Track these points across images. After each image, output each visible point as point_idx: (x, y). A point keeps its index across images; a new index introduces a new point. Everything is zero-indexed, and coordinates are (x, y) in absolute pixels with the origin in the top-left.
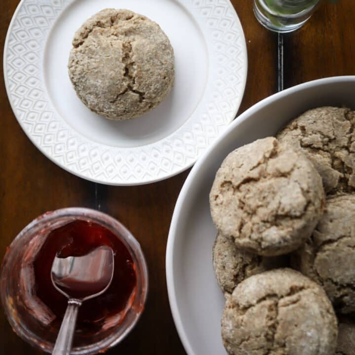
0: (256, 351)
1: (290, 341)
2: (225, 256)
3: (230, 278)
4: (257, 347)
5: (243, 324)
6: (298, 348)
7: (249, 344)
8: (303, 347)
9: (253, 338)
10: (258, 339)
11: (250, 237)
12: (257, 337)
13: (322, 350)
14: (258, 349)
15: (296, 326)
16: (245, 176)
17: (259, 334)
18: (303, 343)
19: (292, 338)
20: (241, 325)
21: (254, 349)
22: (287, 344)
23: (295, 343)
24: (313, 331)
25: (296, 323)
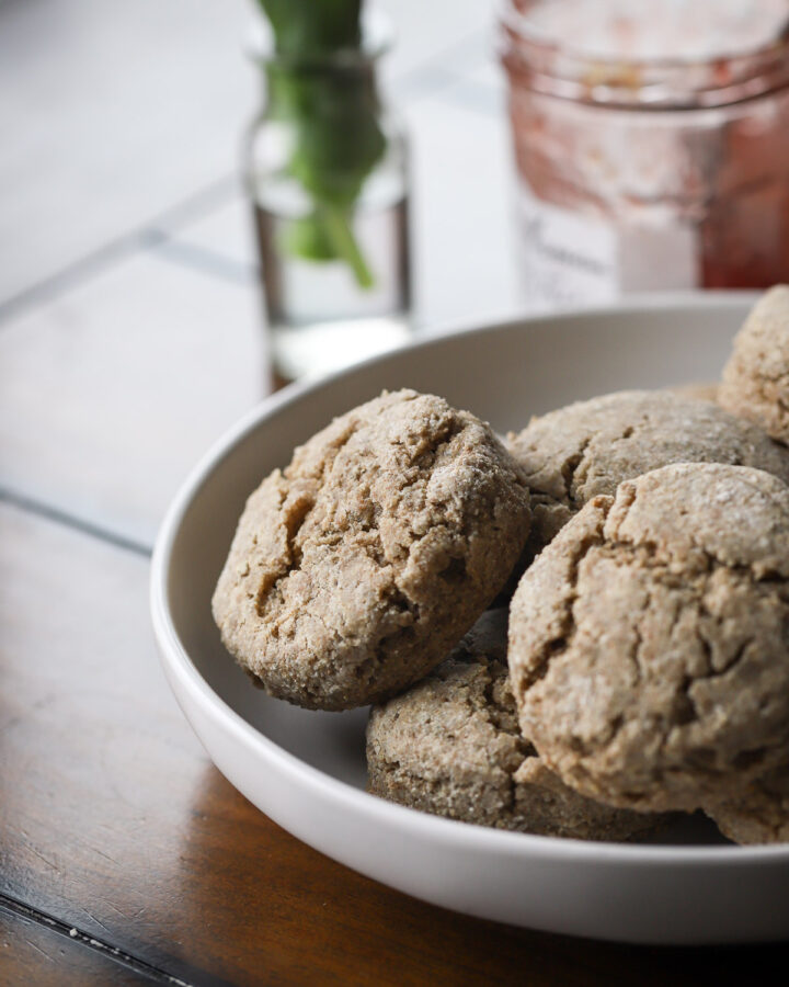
0: (677, 628)
1: (710, 539)
2: (428, 721)
3: (486, 732)
4: (670, 619)
5: (595, 633)
6: (736, 530)
7: (651, 637)
8: (741, 522)
9: (642, 619)
10: (654, 604)
11: (415, 537)
12: (646, 604)
13: (779, 496)
14: (676, 620)
15: (683, 513)
16: (282, 517)
17: (642, 594)
18: (732, 515)
19: (705, 530)
20: (596, 640)
21: (670, 632)
22: (710, 548)
23: (718, 530)
24: (719, 486)
25: (677, 511)
